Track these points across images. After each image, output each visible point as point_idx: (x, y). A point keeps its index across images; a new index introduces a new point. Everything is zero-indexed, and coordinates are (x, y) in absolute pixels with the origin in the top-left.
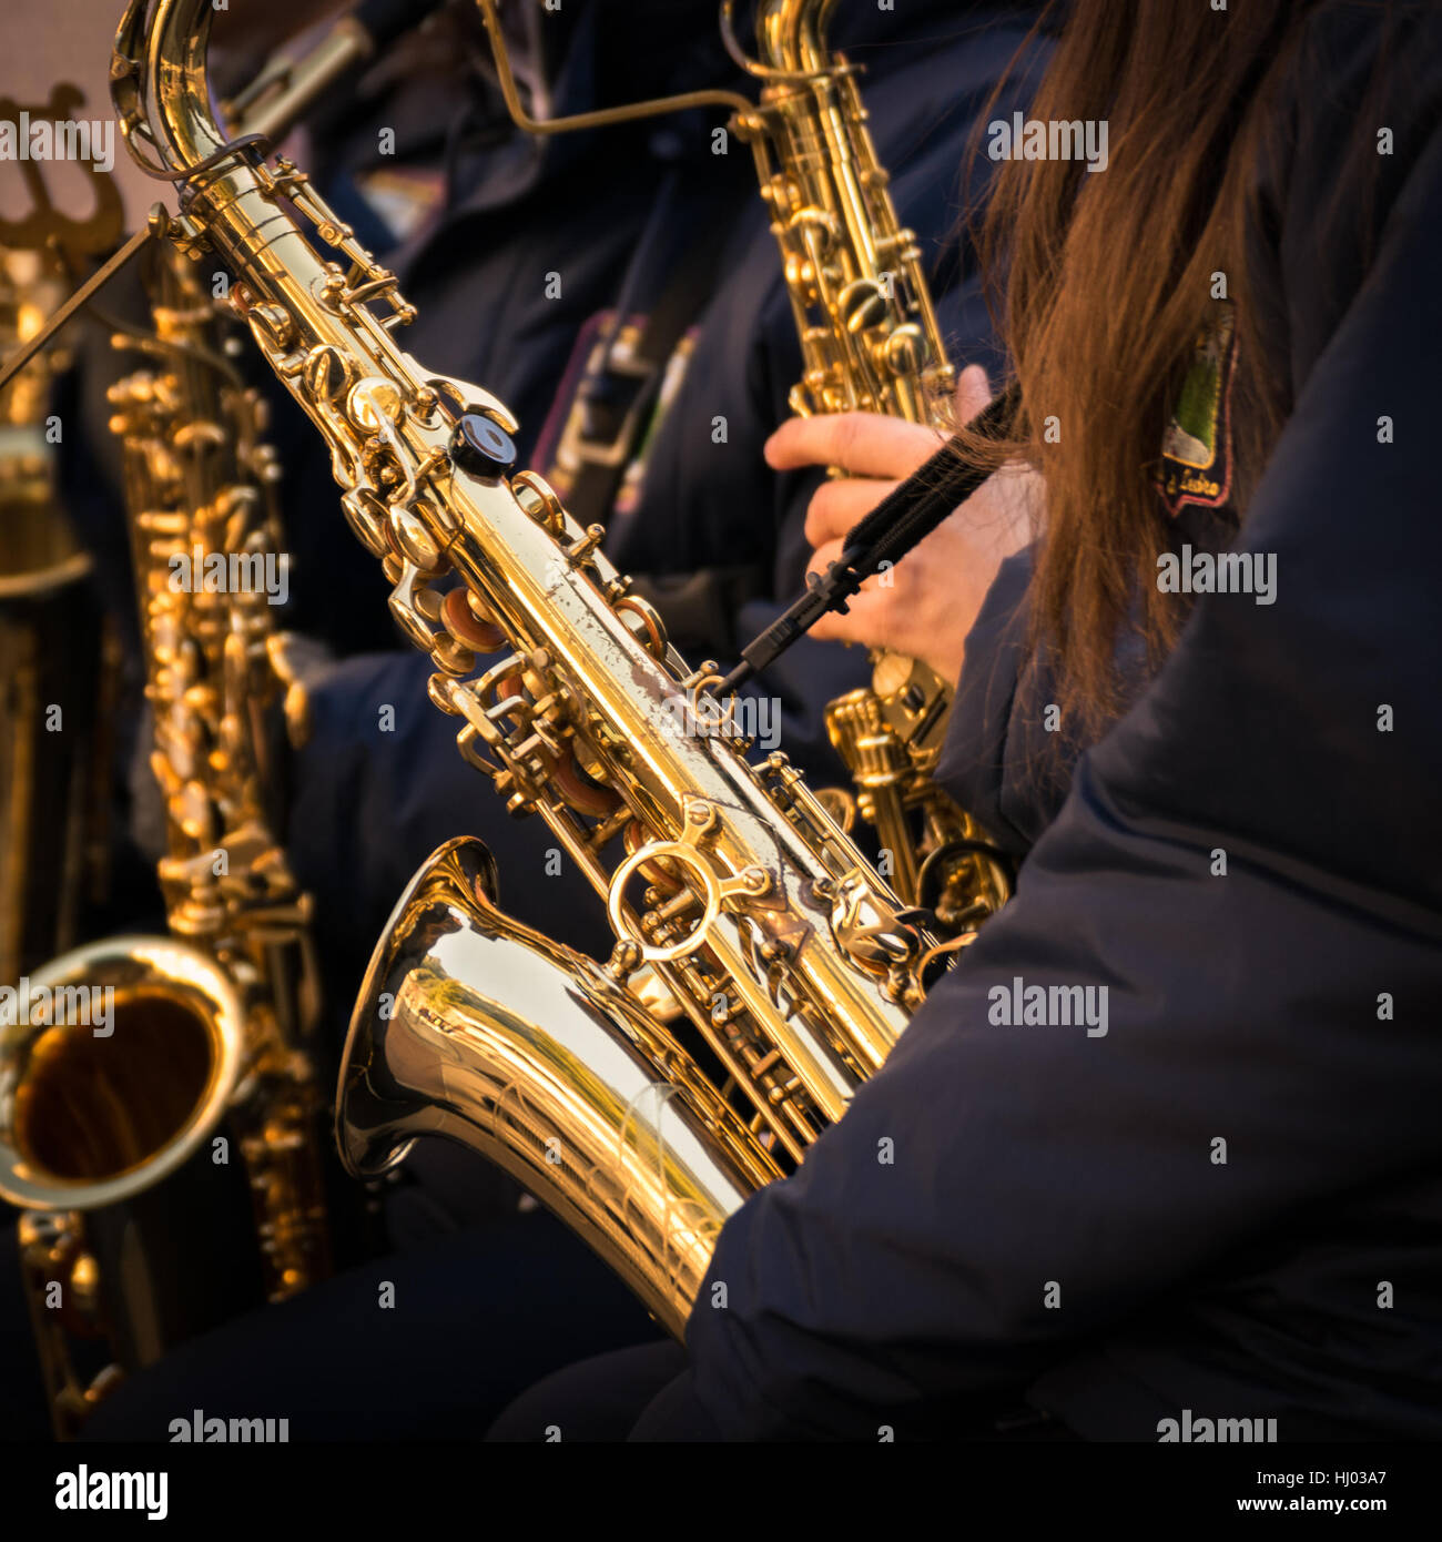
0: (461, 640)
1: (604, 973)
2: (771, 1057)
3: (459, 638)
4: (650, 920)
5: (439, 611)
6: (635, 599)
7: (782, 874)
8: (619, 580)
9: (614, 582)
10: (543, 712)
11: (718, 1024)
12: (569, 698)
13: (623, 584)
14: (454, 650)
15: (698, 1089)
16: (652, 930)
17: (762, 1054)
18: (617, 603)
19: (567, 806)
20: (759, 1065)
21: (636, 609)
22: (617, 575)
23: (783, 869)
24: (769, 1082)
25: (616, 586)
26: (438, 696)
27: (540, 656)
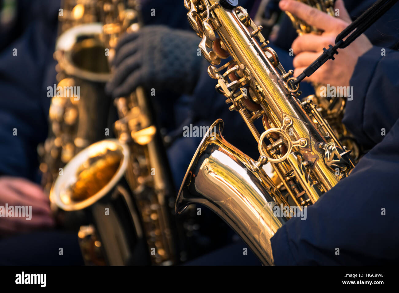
0: (217, 55)
1: (256, 164)
2: (303, 193)
3: (217, 54)
4: (269, 147)
5: (211, 45)
6: (270, 48)
7: (310, 140)
8: (265, 41)
9: (264, 42)
10: (242, 82)
11: (287, 180)
12: (250, 80)
13: (267, 43)
14: (215, 58)
15: (277, 196)
16: (270, 150)
17: (300, 192)
18: (264, 49)
19: (246, 109)
20: (299, 195)
21: (270, 52)
22: (265, 40)
23: (310, 138)
24: (302, 199)
25: (265, 44)
26: (210, 72)
27: (242, 66)
